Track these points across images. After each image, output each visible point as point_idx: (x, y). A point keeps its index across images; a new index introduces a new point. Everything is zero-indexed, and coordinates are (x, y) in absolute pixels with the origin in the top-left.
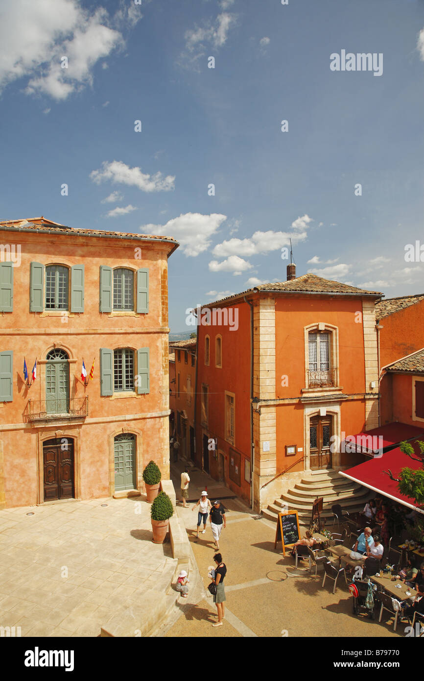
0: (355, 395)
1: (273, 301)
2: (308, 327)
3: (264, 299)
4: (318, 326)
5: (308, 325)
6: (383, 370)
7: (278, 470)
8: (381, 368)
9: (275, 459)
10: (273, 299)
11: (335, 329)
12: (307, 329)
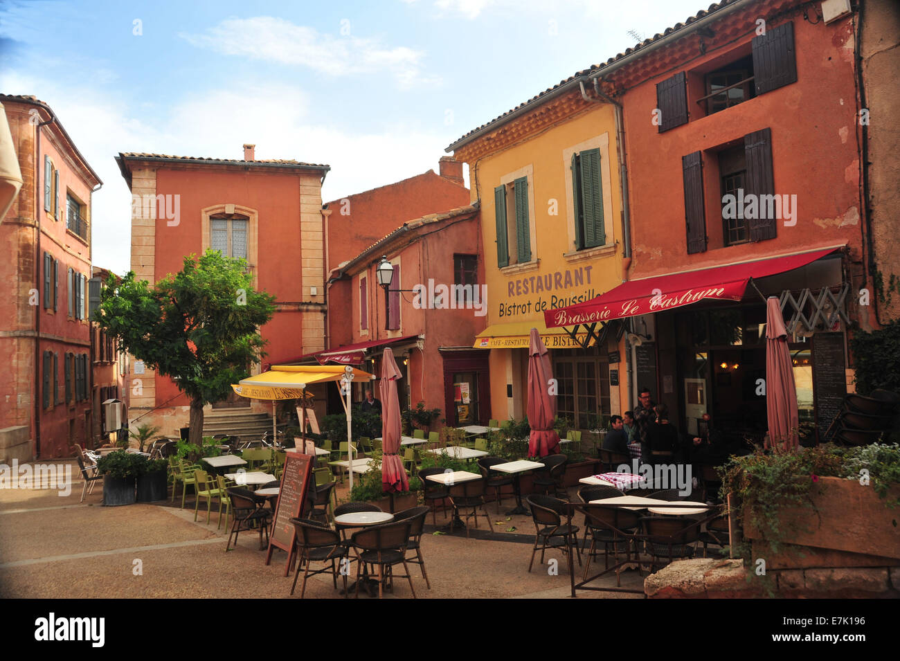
0: (284, 303)
1: (154, 174)
2: (207, 209)
3: (140, 170)
4: (224, 208)
5: (208, 206)
6: (334, 272)
7: (158, 401)
8: (330, 270)
9: (154, 386)
10: (153, 171)
11: (252, 213)
12: (206, 212)
